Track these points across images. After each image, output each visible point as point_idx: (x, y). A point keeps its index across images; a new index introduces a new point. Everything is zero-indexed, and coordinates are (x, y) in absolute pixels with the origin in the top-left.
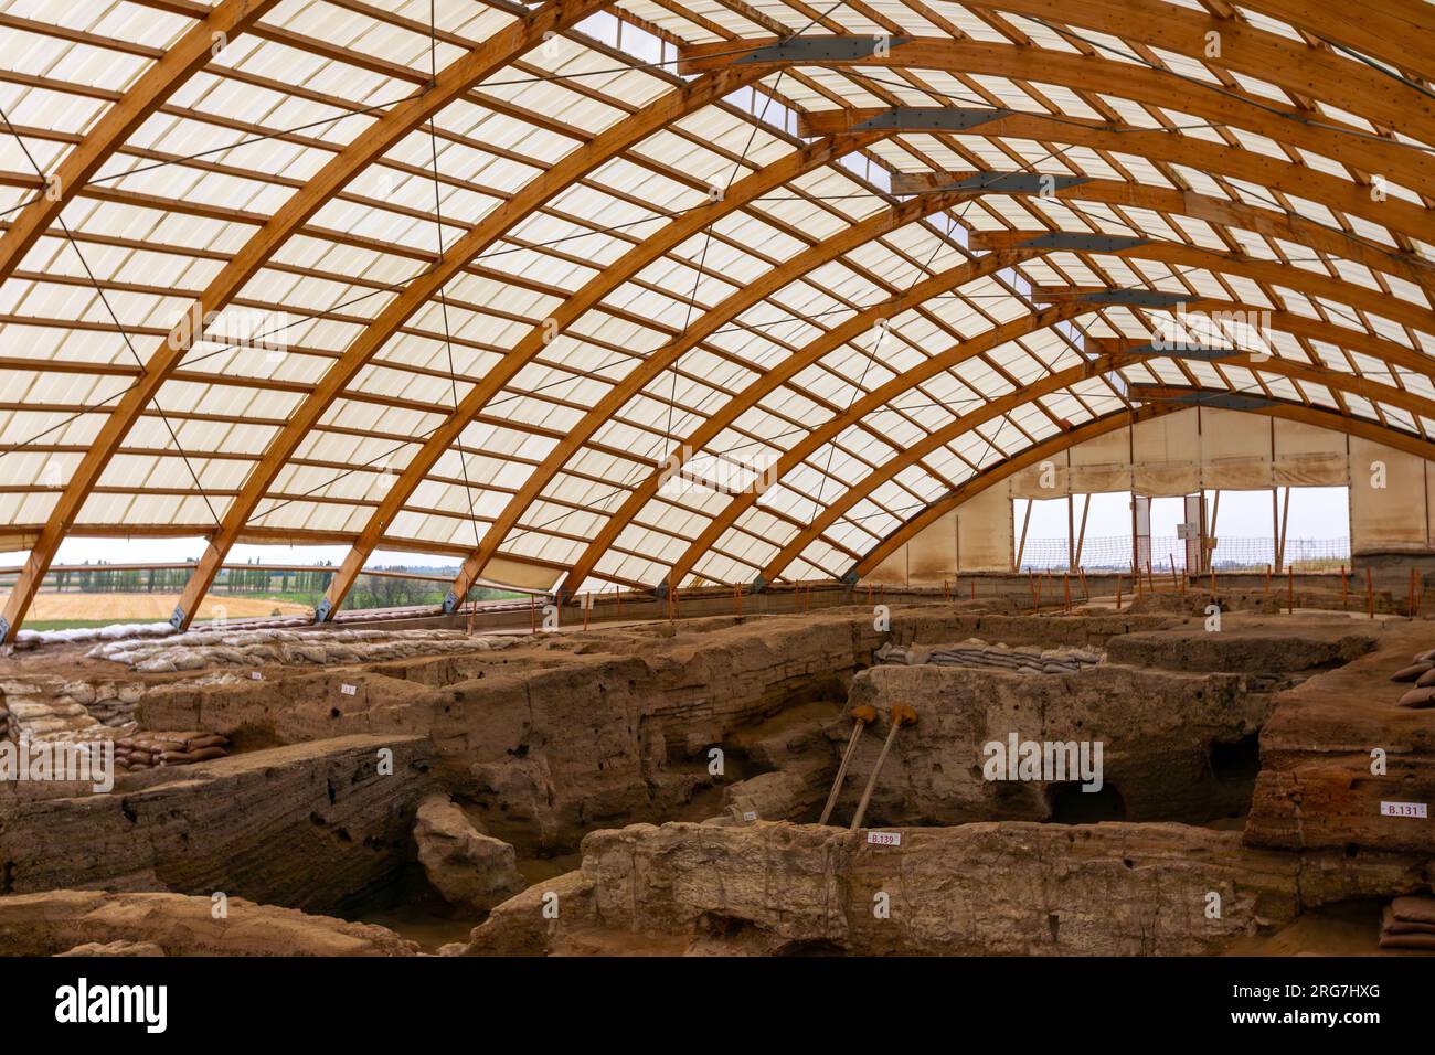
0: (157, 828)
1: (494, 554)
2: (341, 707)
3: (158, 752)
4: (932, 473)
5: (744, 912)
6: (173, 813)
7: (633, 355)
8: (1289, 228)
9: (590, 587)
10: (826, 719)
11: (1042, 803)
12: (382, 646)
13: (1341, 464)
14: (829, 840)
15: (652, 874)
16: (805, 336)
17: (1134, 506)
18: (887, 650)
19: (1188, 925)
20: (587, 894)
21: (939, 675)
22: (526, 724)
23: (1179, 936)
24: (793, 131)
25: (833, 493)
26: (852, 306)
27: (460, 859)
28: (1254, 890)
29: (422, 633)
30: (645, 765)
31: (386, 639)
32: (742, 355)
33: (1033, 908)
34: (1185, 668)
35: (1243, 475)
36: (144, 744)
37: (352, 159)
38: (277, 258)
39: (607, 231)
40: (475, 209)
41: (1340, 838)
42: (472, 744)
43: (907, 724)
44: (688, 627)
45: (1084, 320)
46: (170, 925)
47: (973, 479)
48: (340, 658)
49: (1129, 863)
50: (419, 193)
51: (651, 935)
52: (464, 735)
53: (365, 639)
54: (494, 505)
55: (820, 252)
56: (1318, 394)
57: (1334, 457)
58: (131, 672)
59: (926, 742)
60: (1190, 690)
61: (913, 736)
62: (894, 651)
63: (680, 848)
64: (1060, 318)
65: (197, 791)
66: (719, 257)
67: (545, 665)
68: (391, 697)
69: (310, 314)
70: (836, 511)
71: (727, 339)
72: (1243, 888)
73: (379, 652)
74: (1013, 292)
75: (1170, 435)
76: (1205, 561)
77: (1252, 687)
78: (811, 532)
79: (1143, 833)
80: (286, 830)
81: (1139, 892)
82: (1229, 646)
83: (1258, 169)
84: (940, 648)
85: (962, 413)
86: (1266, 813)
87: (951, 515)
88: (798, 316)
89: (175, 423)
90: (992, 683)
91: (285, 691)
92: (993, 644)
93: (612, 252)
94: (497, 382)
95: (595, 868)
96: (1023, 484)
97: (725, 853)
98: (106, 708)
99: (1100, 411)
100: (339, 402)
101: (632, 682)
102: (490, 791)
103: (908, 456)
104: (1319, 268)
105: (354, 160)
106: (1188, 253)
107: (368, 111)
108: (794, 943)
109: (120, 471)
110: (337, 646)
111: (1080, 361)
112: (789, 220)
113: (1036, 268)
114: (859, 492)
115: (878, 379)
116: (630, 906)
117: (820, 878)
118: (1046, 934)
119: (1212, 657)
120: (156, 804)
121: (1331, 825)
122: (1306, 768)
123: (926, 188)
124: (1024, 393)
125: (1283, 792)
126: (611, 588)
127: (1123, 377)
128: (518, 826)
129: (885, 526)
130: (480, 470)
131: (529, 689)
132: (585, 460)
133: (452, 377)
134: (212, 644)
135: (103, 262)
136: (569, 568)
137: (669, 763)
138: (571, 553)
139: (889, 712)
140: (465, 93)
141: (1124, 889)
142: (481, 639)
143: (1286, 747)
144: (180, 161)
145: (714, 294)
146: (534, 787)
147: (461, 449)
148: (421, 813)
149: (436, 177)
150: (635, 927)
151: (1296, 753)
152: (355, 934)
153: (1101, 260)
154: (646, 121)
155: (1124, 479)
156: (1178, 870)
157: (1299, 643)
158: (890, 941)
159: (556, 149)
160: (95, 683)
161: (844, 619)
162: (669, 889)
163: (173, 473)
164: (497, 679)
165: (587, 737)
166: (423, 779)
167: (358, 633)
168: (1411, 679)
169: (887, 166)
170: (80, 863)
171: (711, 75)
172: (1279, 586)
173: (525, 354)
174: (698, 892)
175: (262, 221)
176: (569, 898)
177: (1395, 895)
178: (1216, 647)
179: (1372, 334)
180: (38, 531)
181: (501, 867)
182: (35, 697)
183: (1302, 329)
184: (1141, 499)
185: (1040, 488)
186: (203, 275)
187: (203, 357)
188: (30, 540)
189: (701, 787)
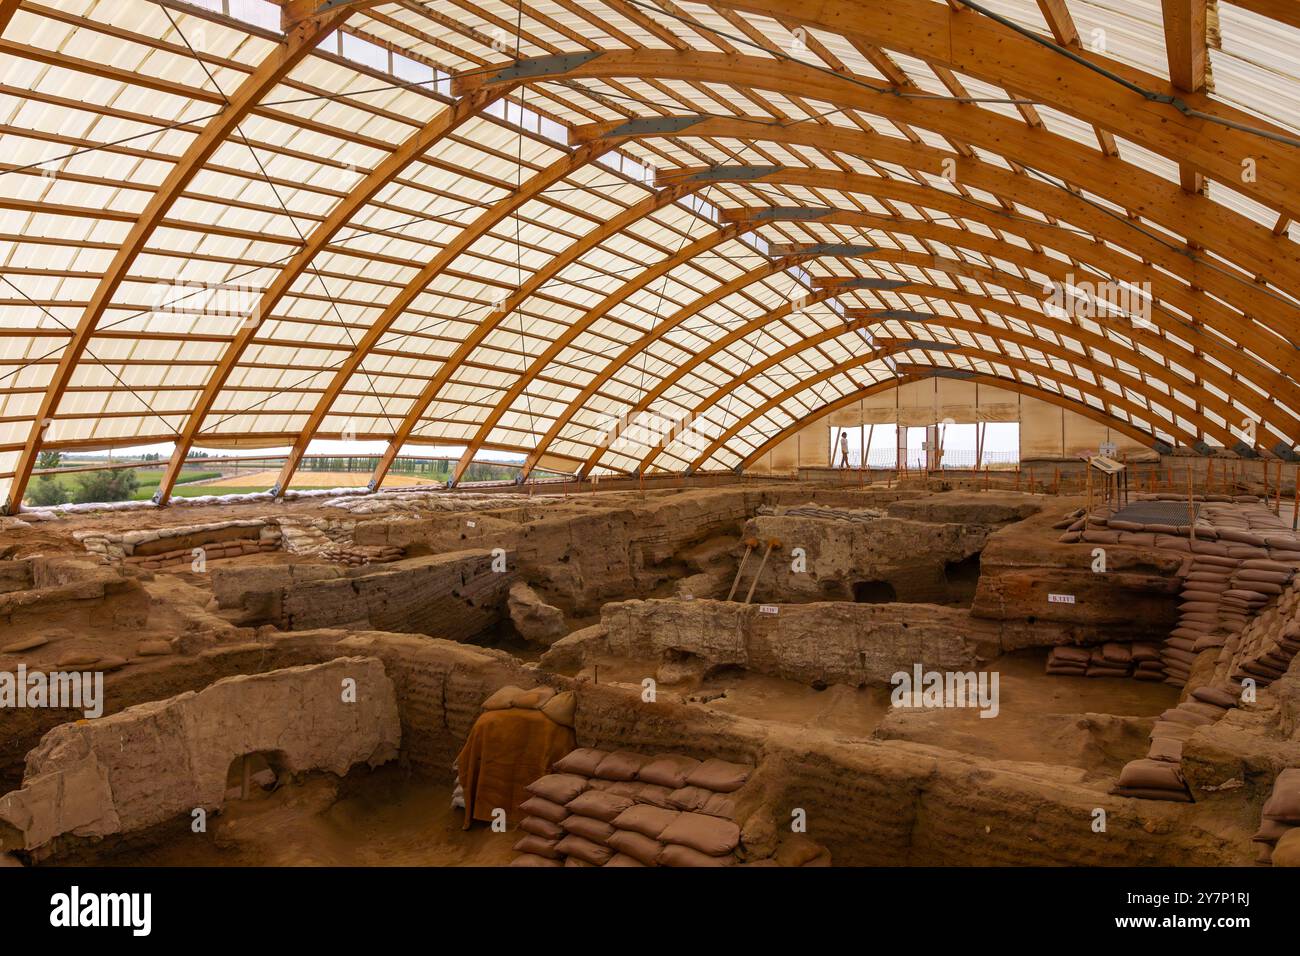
0: (370, 597)
1: (545, 453)
2: (467, 534)
3: (365, 557)
4: (786, 412)
5: (690, 648)
6: (378, 589)
7: (623, 343)
8: (993, 277)
9: (596, 471)
10: (732, 546)
11: (850, 593)
12: (483, 502)
13: (1015, 410)
14: (739, 610)
15: (640, 627)
16: (718, 335)
17: (898, 432)
18: (763, 508)
19: (938, 660)
20: (603, 637)
21: (794, 522)
22: (568, 545)
24: (716, 219)
25: (730, 422)
26: (744, 318)
27: (533, 617)
28: (977, 641)
29: (506, 495)
30: (632, 568)
31: (485, 498)
32: (683, 344)
33: (851, 649)
34: (931, 521)
35: (961, 416)
36: (357, 552)
37: (473, 231)
38: (430, 286)
39: (610, 274)
40: (539, 261)
41: (1026, 614)
42: (539, 555)
43: (775, 549)
44: (651, 494)
45: (872, 327)
46: (386, 648)
47: (808, 415)
48: (461, 508)
49: (906, 625)
50: (508, 252)
51: (638, 660)
52: (535, 550)
53: (474, 498)
54: (545, 425)
55: (728, 288)
56: (1004, 370)
57: (1012, 406)
58: (348, 514)
59: (785, 559)
60: (934, 532)
61: (778, 556)
62: (767, 509)
63: (655, 613)
64: (860, 326)
65: (391, 577)
66: (672, 290)
67: (578, 512)
68: (495, 529)
69: (447, 318)
70: (732, 432)
71: (675, 335)
72: (970, 640)
73: (481, 505)
74: (834, 312)
75: (920, 392)
76: (937, 462)
77: (970, 531)
78: (717, 443)
79: (913, 609)
80: (438, 600)
81: (913, 641)
82: (957, 508)
83: (977, 243)
84: (792, 507)
85: (804, 379)
86: (983, 600)
87: (796, 434)
88: (715, 323)
89: (372, 377)
90: (824, 526)
91: (436, 525)
92: (822, 506)
93: (613, 286)
94: (548, 358)
95: (608, 623)
96: (836, 418)
97: (680, 616)
98: (335, 533)
99: (880, 379)
100: (462, 367)
101: (625, 523)
102: (549, 580)
103: (773, 402)
104: (1009, 300)
105: (473, 233)
106: (934, 290)
107: (482, 206)
108: (718, 666)
109: (342, 403)
110: (459, 501)
111: (871, 350)
112: (711, 270)
113: (848, 299)
114: (746, 421)
115: (757, 359)
116: (627, 644)
117: (733, 631)
118: (858, 663)
119: (946, 515)
120: (370, 584)
121: (1020, 606)
122: (1006, 575)
123: (788, 252)
124: (839, 368)
125: (993, 588)
126: (608, 472)
127: (894, 360)
128: (564, 600)
129: (759, 440)
130: (537, 406)
131: (570, 525)
132: (595, 402)
133: (524, 354)
134: (391, 499)
135: (335, 288)
136: (585, 461)
137: (644, 568)
138: (585, 453)
139: (765, 542)
140: (536, 196)
141: (902, 639)
142: (537, 499)
143: (995, 563)
144: (378, 232)
145: (669, 310)
146: (572, 579)
147: (528, 394)
148: (512, 592)
149: (518, 243)
150: (630, 655)
151: (1002, 566)
152: (488, 654)
153: (884, 294)
154: (634, 213)
155: (893, 416)
156: (935, 630)
157: (996, 507)
158: (772, 666)
159: (584, 228)
160: (329, 519)
161: (739, 491)
162: (650, 635)
163: (371, 405)
164: (551, 520)
165: (601, 552)
167: (470, 495)
168: (1064, 527)
169: (767, 240)
170: (330, 614)
171: (672, 187)
172: (980, 477)
173: (564, 342)
174: (665, 637)
175: (422, 266)
176: (594, 639)
177: (1055, 646)
178: (949, 509)
179: (1036, 337)
180: (297, 435)
181: (558, 621)
182: (296, 526)
183: (996, 334)
184: (902, 428)
185: (847, 421)
186: (390, 296)
187: (387, 341)
188: (293, 441)
189: (662, 581)
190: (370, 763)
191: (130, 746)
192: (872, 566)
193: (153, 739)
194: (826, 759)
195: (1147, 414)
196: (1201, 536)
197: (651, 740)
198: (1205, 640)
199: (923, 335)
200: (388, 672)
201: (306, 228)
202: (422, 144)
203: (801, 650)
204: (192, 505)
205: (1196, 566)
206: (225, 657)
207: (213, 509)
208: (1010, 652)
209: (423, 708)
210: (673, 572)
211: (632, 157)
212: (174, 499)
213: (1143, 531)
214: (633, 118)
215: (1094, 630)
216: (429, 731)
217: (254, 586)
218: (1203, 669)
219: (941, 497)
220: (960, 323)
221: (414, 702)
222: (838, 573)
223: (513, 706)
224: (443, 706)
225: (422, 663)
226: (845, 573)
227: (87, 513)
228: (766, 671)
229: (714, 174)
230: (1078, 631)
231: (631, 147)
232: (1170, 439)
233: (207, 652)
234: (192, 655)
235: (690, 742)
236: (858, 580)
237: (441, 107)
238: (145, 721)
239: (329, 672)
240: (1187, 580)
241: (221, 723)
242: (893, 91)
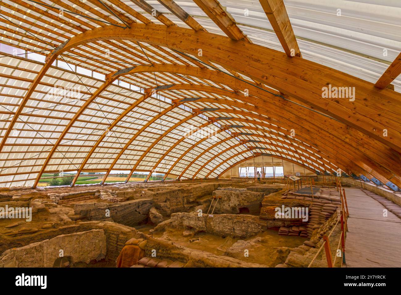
2: (142, 195)
4: (228, 164)
5: (192, 226)
7: (188, 148)
8: (272, 133)
9: (182, 178)
10: (210, 198)
11: (238, 211)
15: (180, 220)
16: (210, 145)
17: (255, 169)
18: (219, 188)
20: (171, 223)
21: (224, 192)
22: (166, 198)
23: (251, 232)
24: (207, 120)
25: (215, 166)
26: (216, 142)
27: (155, 217)
29: (159, 184)
30: (183, 204)
32: (202, 148)
33: (231, 227)
34: (257, 192)
35: (268, 165)
36: (117, 199)
37: (150, 122)
38: (141, 134)
40: (166, 129)
41: (272, 218)
42: (159, 200)
43: (220, 199)
44: (193, 184)
45: (247, 144)
46: (106, 227)
47: (233, 164)
49: (244, 221)
50: (159, 127)
51: (179, 229)
52: (158, 199)
54: (169, 167)
56: (278, 154)
57: (281, 163)
58: (118, 189)
59: (223, 201)
60: (258, 195)
63: (184, 216)
64: (244, 144)
65: (119, 206)
67: (170, 189)
68: (149, 193)
69: (145, 142)
70: (215, 169)
71: (200, 146)
72: (260, 225)
74: (237, 140)
75: (259, 159)
76: (264, 177)
77: (266, 195)
78: (212, 171)
79: (246, 216)
80: (131, 212)
81: (246, 225)
82: (263, 189)
83: (266, 125)
84: (226, 188)
85: (232, 156)
86: (262, 214)
87: (231, 169)
88: (209, 143)
89: (127, 155)
90: (231, 193)
91: (136, 192)
92: (233, 187)
94: (170, 151)
95: (172, 219)
96: (240, 165)
97: (190, 217)
98: (114, 194)
99: (250, 156)
100: (149, 153)
101: (182, 192)
102: (160, 207)
103: (225, 161)
104: (276, 138)
106: (259, 136)
107: (152, 116)
108: (199, 231)
109: (119, 161)
110: (147, 186)
111: (247, 149)
113: (240, 137)
114: (218, 166)
115: (220, 151)
116: (177, 225)
117: (202, 221)
118: (233, 231)
121: (271, 216)
122: (268, 207)
123: (225, 127)
124: (240, 153)
125: (264, 211)
126: (185, 178)
127: (252, 151)
128: (164, 212)
129: (222, 171)
130: (167, 162)
131: (167, 193)
132: (181, 161)
133: (164, 150)
134: (130, 185)
135: (118, 135)
136: (179, 176)
137: (187, 204)
138: (180, 174)
139: (217, 197)
140: (164, 114)
141: (243, 224)
142: (166, 185)
143: (265, 204)
144: (128, 122)
145: (198, 140)
146: (167, 207)
147: (165, 159)
148: (150, 210)
150: (177, 228)
151: (267, 205)
152: (130, 229)
153: (248, 136)
154: (188, 118)
155: (253, 165)
156: (251, 222)
157: (272, 188)
159: (177, 121)
160: (113, 190)
161: (213, 184)
162: (182, 222)
163: (126, 162)
164: (164, 191)
165: (175, 200)
166: (151, 205)
167: (150, 184)
168: (283, 195)
169: (220, 124)
170: (101, 216)
171: (196, 113)
172: (273, 180)
173: (173, 147)
174: (186, 223)
175: (139, 130)
176: (169, 223)
177: (281, 227)
178: (261, 189)
179: (284, 146)
180: (108, 169)
181: (160, 218)
182: (104, 192)
183: (275, 146)
184: (256, 168)
185: (242, 166)
186: (131, 137)
187: (131, 147)
188: (107, 170)
189: (192, 207)
190: (97, 260)
191: (27, 255)
192: (243, 203)
193: (34, 253)
194: (203, 262)
195: (312, 165)
196: (315, 197)
197: (162, 255)
198: (316, 226)
199: (259, 146)
200: (105, 233)
201: (111, 122)
202: (138, 103)
203: (219, 227)
204: (80, 186)
205: (313, 205)
206: (65, 229)
207: (85, 188)
208: (270, 228)
209: (112, 244)
210: (195, 204)
211: (187, 106)
212: (76, 185)
213: (301, 196)
214: (185, 98)
215: (290, 223)
216: (113, 250)
217: (84, 209)
218: (314, 234)
219: (260, 186)
220: (266, 143)
221: (110, 242)
222: (235, 205)
223: (132, 244)
224: (117, 244)
225: (113, 231)
226: (237, 205)
227: (53, 188)
228: (211, 232)
229: (205, 110)
230: (286, 223)
231: (186, 104)
232: (319, 171)
233: (60, 227)
234: (56, 228)
235: (171, 256)
236: (240, 207)
237: (141, 96)
238: (32, 248)
239: (88, 234)
240: (312, 209)
241: (55, 249)
242: (235, 93)
